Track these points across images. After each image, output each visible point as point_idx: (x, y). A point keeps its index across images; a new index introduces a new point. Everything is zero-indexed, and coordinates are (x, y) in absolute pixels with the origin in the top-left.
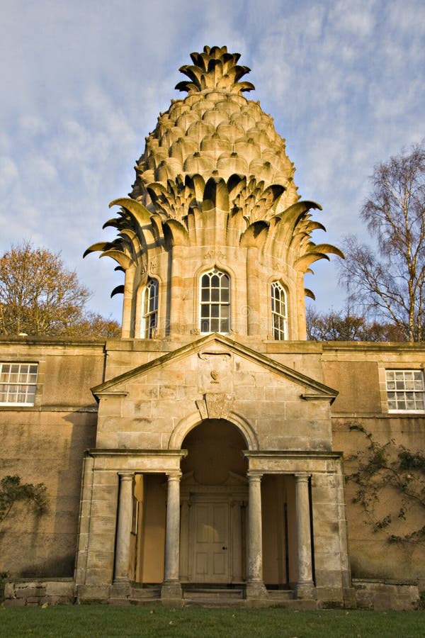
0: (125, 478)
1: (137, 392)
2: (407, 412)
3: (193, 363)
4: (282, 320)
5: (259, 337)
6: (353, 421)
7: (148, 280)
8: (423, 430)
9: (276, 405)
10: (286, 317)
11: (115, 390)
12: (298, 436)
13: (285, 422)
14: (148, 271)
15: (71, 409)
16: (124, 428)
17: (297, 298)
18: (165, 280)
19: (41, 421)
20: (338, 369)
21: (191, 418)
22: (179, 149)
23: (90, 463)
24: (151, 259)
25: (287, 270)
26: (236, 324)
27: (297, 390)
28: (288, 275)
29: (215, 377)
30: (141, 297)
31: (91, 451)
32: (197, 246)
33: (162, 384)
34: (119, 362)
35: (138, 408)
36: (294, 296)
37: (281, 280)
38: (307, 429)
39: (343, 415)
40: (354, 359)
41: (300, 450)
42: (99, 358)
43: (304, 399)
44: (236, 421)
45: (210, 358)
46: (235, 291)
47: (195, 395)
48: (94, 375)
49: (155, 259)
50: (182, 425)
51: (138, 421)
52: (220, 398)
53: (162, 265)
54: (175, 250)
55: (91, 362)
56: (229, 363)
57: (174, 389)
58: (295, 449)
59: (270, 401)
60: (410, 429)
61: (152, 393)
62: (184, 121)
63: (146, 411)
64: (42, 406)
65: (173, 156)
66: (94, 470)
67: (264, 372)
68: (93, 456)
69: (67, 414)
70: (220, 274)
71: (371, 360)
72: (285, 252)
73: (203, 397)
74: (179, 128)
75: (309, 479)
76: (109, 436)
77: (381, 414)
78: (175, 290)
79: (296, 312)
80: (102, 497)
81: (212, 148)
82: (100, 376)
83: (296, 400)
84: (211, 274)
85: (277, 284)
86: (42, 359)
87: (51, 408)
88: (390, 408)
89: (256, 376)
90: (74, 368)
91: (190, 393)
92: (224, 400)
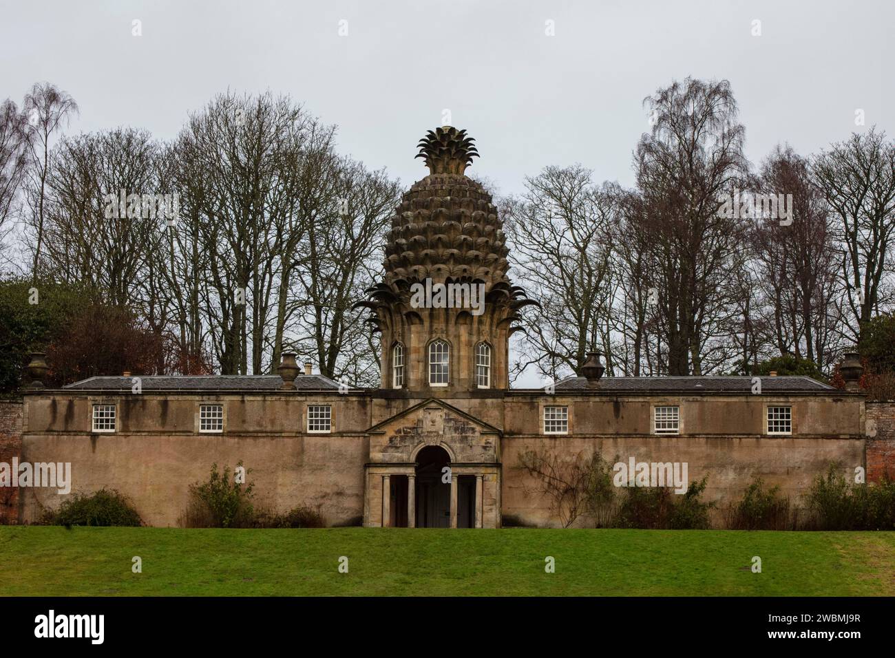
0: (385, 478)
1: (390, 431)
2: (556, 433)
3: (420, 413)
4: (486, 368)
5: (466, 386)
6: (521, 440)
7: (396, 342)
8: (563, 445)
9: (466, 437)
10: (489, 366)
11: (378, 430)
12: (478, 455)
13: (471, 447)
14: (397, 338)
15: (353, 435)
16: (384, 451)
17: (499, 350)
18: (408, 346)
19: (336, 443)
20: (514, 406)
21: (420, 446)
22: (414, 246)
23: (367, 470)
24: (398, 329)
25: (491, 332)
26: (452, 378)
27: (478, 428)
28: (491, 336)
29: (433, 422)
30: (392, 353)
31: (368, 464)
32: (427, 324)
33: (404, 426)
34: (380, 406)
35: (391, 440)
36: (497, 350)
37: (485, 341)
38: (483, 451)
39: (515, 436)
40: (524, 401)
41: (478, 462)
42: (368, 402)
43: (481, 434)
44: (445, 446)
45: (430, 411)
46: (452, 356)
47: (422, 432)
48: (365, 413)
49: (400, 330)
50: (415, 450)
51: (391, 447)
52: (435, 434)
53: (406, 334)
54: (413, 328)
55: (363, 405)
56: (441, 413)
57: (410, 429)
58: (476, 462)
59: (463, 434)
60: (555, 444)
61: (399, 431)
62: (418, 219)
63: (396, 442)
64: (335, 433)
65: (410, 250)
66: (369, 474)
67: (460, 418)
68: (369, 467)
69: (351, 438)
70: (442, 343)
71: (535, 401)
72: (489, 320)
73: (426, 433)
74: (415, 224)
75: (483, 477)
76: (376, 456)
77: (538, 435)
78: (413, 356)
79: (497, 361)
80: (374, 488)
81: (437, 247)
82: (369, 414)
83: (477, 434)
84: (436, 343)
85: (483, 344)
86: (333, 404)
87: (341, 434)
88: (546, 431)
89: (456, 421)
90: (353, 408)
91: (420, 431)
92: (438, 435)
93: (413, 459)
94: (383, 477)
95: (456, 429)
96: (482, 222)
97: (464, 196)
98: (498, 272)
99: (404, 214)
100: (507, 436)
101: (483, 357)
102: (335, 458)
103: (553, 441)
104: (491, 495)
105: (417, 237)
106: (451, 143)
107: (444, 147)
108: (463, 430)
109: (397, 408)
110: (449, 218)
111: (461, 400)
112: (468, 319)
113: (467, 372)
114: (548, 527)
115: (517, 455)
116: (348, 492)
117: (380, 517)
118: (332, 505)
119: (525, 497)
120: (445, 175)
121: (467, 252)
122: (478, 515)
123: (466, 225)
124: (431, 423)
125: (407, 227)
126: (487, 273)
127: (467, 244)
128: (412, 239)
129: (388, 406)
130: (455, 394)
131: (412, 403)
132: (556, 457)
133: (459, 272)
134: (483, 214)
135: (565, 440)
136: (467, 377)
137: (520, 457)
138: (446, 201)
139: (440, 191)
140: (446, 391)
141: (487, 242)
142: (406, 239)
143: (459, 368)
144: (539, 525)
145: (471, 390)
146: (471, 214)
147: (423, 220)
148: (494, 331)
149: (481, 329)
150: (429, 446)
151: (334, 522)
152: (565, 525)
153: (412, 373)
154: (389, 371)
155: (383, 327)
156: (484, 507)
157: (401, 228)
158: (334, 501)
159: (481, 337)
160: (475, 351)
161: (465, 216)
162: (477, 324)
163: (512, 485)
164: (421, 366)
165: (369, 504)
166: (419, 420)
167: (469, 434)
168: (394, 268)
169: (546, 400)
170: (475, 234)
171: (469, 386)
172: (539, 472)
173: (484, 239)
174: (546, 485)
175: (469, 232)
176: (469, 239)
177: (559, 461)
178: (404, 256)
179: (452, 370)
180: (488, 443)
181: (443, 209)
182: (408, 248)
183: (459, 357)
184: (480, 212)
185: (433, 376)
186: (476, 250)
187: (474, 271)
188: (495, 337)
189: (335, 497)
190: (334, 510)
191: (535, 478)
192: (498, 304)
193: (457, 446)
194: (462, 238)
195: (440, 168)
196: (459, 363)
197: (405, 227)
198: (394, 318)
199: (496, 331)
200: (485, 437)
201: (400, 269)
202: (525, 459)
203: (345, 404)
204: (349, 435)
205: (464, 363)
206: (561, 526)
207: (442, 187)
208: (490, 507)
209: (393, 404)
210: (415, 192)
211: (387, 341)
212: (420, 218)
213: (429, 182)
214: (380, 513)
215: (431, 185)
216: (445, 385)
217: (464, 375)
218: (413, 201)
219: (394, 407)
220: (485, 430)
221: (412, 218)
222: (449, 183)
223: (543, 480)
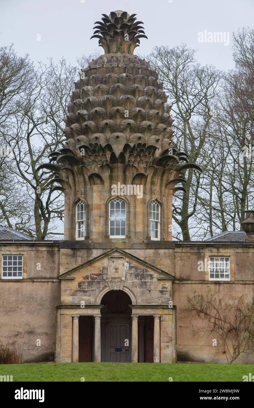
0: (75, 318)
1: (79, 277)
2: (220, 279)
3: (105, 262)
4: (157, 223)
5: (142, 238)
6: (190, 285)
7: (79, 200)
8: (226, 290)
9: (145, 283)
10: (159, 221)
11: (68, 276)
12: (156, 298)
13: (150, 291)
14: (79, 196)
15: (43, 280)
16: (73, 295)
17: (167, 207)
18: (90, 203)
19: (27, 287)
20: (183, 256)
21: (105, 290)
22: (95, 116)
23: (59, 312)
24: (81, 188)
25: (161, 192)
26: (129, 231)
27: (156, 275)
28: (161, 195)
29: (116, 269)
30: (75, 209)
31: (59, 306)
32: (107, 184)
33: (91, 273)
34: (67, 255)
35: (80, 285)
36: (165, 207)
37: (156, 200)
38: (160, 295)
39: (184, 282)
40: (192, 251)
41: (156, 304)
42: (56, 252)
43: (159, 280)
44: (127, 291)
45: (114, 260)
46: (129, 212)
47: (107, 278)
48: (54, 262)
49: (83, 189)
50: (101, 293)
51: (80, 291)
52: (119, 280)
53: (88, 193)
54: (95, 187)
55: (51, 254)
56: (123, 262)
57: (96, 275)
58: (154, 304)
59: (143, 280)
60: (219, 289)
61: (87, 277)
62: (98, 93)
63: (84, 287)
64: (27, 279)
65: (92, 120)
66: (61, 315)
67: (140, 266)
68: (60, 308)
69: (41, 283)
70: (120, 201)
71: (201, 251)
72: (159, 181)
73: (110, 280)
74: (95, 97)
75: (160, 318)
76: (67, 299)
77: (204, 281)
78: (95, 212)
79: (166, 216)
80: (65, 327)
81: (116, 118)
82: (57, 262)
83: (155, 280)
84: (115, 201)
85: (154, 202)
86: (25, 253)
87: (32, 280)
88: (211, 277)
89: (136, 268)
90: (43, 257)
91: (105, 277)
92: (121, 281)
93: (99, 302)
94: (73, 318)
95: (137, 276)
96: (152, 96)
97: (137, 73)
98: (166, 140)
99: (85, 88)
100: (177, 282)
101: (154, 213)
102: (27, 301)
103: (217, 286)
104: (167, 333)
105: (97, 109)
106: (124, 26)
107: (118, 29)
108: (143, 277)
109: (82, 257)
110: (126, 92)
111: (138, 251)
112: (143, 180)
113: (142, 226)
114: (214, 362)
115: (186, 298)
116: (39, 331)
117: (70, 353)
118: (25, 343)
119: (194, 335)
120: (119, 54)
121: (141, 122)
122: (157, 351)
123: (140, 99)
124: (115, 271)
125: (89, 100)
126: (157, 141)
127: (141, 115)
128: (93, 110)
129: (74, 256)
130: (132, 245)
131: (96, 253)
132: (220, 301)
133: (135, 140)
134: (154, 90)
135: (228, 285)
136: (142, 231)
137: (189, 300)
138: (122, 77)
139: (116, 69)
140: (125, 243)
141: (158, 113)
142: (87, 110)
143: (135, 222)
144: (207, 360)
145: (146, 241)
146: (144, 89)
147: (102, 93)
148: (163, 191)
149: (153, 189)
150: (113, 291)
151: (26, 357)
152: (230, 361)
153: (94, 227)
154: (72, 225)
155: (66, 187)
156: (162, 344)
157: (82, 100)
158: (26, 339)
159: (153, 196)
160: (149, 208)
161: (139, 91)
162: (149, 185)
163: (182, 325)
164: (102, 220)
165: (60, 342)
166: (104, 268)
167: (148, 280)
168: (76, 135)
169: (210, 250)
170: (147, 106)
171: (143, 238)
172: (206, 314)
173: (156, 111)
174: (212, 325)
175: (142, 105)
176: (143, 111)
177: (223, 304)
178: (86, 125)
179: (129, 224)
180: (165, 288)
181: (120, 85)
182: (89, 118)
183: (135, 214)
184: (151, 88)
185: (112, 230)
186: (149, 120)
187: (147, 139)
188: (164, 196)
189: (26, 336)
190: (25, 348)
191: (203, 319)
192: (167, 168)
193: (138, 290)
194: (137, 110)
195: (114, 48)
196: (135, 218)
197: (86, 100)
198: (76, 179)
199: (165, 190)
200: (162, 283)
201: (82, 136)
202: (194, 302)
203: (35, 254)
204: (39, 280)
205: (140, 218)
206: (226, 361)
207: (118, 64)
208: (166, 344)
209: (79, 253)
210: (94, 69)
211: (69, 199)
212: (100, 92)
213: (106, 60)
214: (70, 349)
215: (107, 63)
216: (124, 237)
217: (140, 228)
218: (93, 77)
219: (79, 256)
220: (162, 276)
221: (92, 92)
222: (124, 62)
223: (209, 321)
